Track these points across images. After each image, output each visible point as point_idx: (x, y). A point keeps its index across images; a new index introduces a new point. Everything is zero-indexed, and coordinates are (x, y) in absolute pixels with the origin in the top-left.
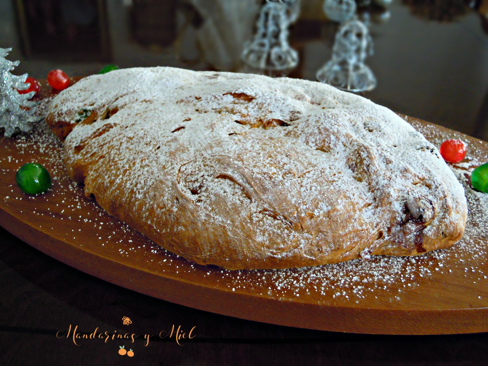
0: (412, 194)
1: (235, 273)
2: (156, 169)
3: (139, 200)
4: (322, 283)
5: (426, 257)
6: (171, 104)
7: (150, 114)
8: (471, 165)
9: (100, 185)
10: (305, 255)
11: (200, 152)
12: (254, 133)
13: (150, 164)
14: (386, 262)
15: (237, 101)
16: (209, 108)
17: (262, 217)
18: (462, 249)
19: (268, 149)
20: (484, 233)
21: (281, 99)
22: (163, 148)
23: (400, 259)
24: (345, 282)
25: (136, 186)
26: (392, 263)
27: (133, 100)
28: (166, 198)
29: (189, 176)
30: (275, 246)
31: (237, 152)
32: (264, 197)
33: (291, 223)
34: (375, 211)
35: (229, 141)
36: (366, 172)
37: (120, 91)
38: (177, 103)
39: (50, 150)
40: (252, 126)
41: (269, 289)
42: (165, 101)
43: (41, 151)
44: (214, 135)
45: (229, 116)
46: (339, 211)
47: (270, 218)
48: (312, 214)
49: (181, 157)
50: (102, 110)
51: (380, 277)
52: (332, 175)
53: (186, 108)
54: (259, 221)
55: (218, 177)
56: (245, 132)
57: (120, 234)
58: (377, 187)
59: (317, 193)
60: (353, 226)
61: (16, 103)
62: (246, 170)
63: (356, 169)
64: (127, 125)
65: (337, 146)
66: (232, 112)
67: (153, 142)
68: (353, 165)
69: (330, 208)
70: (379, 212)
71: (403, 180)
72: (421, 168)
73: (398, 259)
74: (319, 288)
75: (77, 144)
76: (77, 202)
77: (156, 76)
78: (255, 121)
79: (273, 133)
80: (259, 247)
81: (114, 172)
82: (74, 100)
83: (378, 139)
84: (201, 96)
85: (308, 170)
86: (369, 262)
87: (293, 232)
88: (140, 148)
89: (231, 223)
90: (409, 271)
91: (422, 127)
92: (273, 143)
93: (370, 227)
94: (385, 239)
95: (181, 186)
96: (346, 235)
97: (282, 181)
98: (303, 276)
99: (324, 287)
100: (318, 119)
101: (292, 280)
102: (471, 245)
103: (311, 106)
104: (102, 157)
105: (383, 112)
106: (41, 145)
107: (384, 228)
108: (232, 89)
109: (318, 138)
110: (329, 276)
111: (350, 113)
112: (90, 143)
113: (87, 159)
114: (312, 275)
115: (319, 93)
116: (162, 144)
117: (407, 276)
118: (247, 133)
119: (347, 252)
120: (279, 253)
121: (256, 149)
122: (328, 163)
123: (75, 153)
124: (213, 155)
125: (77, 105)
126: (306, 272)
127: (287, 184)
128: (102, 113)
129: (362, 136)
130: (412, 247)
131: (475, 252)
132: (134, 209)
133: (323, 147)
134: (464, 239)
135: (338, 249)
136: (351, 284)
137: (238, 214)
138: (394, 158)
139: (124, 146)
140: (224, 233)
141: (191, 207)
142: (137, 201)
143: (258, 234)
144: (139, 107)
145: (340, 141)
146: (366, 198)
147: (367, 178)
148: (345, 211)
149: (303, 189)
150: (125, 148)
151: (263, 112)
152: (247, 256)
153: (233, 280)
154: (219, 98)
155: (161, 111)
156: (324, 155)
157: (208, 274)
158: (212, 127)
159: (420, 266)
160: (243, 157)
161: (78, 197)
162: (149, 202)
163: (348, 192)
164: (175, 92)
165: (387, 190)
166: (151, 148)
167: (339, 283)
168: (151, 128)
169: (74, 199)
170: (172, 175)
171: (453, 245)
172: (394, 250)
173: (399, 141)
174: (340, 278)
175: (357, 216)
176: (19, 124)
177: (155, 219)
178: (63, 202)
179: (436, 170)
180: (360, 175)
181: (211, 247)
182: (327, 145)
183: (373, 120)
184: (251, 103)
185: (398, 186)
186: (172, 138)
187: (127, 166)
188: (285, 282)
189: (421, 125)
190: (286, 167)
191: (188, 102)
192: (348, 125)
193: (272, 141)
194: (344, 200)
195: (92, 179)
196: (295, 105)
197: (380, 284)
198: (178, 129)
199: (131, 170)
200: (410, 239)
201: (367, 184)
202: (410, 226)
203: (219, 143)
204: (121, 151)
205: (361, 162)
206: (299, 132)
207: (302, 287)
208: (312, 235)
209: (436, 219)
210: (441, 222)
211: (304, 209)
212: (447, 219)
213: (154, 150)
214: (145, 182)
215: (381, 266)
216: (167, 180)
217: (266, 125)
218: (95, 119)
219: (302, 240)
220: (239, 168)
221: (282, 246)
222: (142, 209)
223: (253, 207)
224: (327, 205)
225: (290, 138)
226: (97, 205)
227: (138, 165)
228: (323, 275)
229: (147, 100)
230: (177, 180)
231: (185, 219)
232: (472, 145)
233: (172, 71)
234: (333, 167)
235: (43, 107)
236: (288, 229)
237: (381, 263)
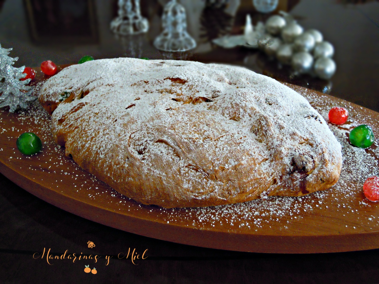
0: (298, 151)
1: (170, 211)
2: (114, 136)
3: (101, 159)
4: (232, 217)
5: (310, 197)
6: (128, 86)
7: (111, 95)
8: (351, 126)
9: (75, 147)
10: (219, 197)
11: (145, 123)
12: (185, 108)
13: (110, 133)
14: (280, 201)
15: (174, 84)
16: (154, 90)
17: (187, 170)
18: (338, 191)
19: (194, 120)
20: (355, 178)
21: (206, 82)
22: (119, 120)
23: (291, 199)
24: (248, 216)
25: (99, 149)
26: (284, 202)
27: (100, 85)
28: (120, 157)
29: (137, 141)
30: (197, 191)
31: (171, 123)
32: (189, 156)
33: (208, 174)
34: (270, 164)
35: (166, 115)
36: (264, 136)
37: (91, 77)
38: (132, 85)
39: (42, 121)
40: (185, 102)
41: (193, 222)
42: (123, 84)
43: (36, 122)
44: (156, 110)
45: (168, 96)
46: (243, 165)
47: (193, 171)
48: (223, 167)
49: (131, 127)
50: (78, 92)
51: (275, 212)
52: (239, 138)
53: (138, 90)
54: (185, 173)
55: (157, 142)
56: (178, 108)
57: (90, 183)
58: (272, 147)
59: (227, 152)
60: (254, 176)
61: (16, 88)
62: (177, 136)
63: (258, 133)
64: (95, 104)
65: (245, 116)
66: (170, 92)
67: (112, 117)
68: (256, 130)
69: (236, 163)
70: (274, 165)
71: (292, 141)
72: (306, 132)
73: (289, 199)
74: (229, 221)
75: (60, 118)
76: (60, 160)
77: (117, 65)
78: (187, 98)
79: (199, 108)
80: (186, 192)
81: (85, 139)
82: (58, 85)
83: (275, 111)
84: (148, 80)
85: (222, 135)
86: (267, 201)
87: (210, 180)
88: (103, 121)
89: (166, 175)
90: (296, 207)
91: (317, 97)
92: (198, 116)
93: (267, 176)
94: (278, 185)
95: (131, 149)
96: (249, 182)
97: (202, 144)
98: (219, 212)
99: (233, 219)
100: (231, 97)
101: (211, 215)
102: (344, 188)
103: (229, 86)
104: (77, 127)
105: (281, 90)
106: (35, 118)
107: (277, 176)
108: (170, 75)
109: (231, 111)
110: (237, 212)
111: (256, 91)
112: (69, 117)
113: (66, 129)
114: (225, 211)
115: (235, 76)
116: (119, 118)
117: (294, 211)
118: (180, 108)
119: (249, 194)
120: (200, 196)
121: (185, 120)
122: (237, 130)
123: (59, 124)
124: (154, 125)
125: (60, 89)
126: (221, 209)
127: (205, 146)
128: (78, 94)
129: (263, 108)
130: (298, 190)
131: (347, 193)
132: (98, 165)
133: (234, 117)
134: (340, 183)
135: (243, 192)
136: (253, 217)
137: (171, 168)
138: (286, 125)
139: (92, 119)
140: (160, 182)
141: (137, 164)
142: (100, 160)
143: (184, 182)
144: (104, 90)
145: (247, 113)
146: (264, 155)
147: (265, 140)
148: (248, 165)
149: (217, 150)
150: (92, 121)
151: (193, 91)
152: (177, 198)
153: (168, 215)
154: (161, 81)
155: (119, 93)
156: (235, 123)
157: (151, 211)
158: (154, 104)
159: (305, 204)
160: (175, 127)
161: (61, 156)
162: (109, 161)
163: (250, 151)
164: (131, 78)
165: (279, 149)
166: (110, 121)
167: (244, 217)
168: (111, 106)
169: (58, 158)
170: (125, 141)
171: (331, 188)
172: (286, 192)
173: (291, 111)
174: (245, 213)
175: (256, 168)
176: (20, 103)
177: (113, 173)
178: (50, 160)
179: (318, 133)
180: (260, 138)
181: (152, 192)
182: (237, 115)
183: (273, 96)
184: (184, 85)
185: (288, 145)
186: (126, 113)
187: (93, 135)
188: (205, 216)
189: (317, 96)
190: (206, 133)
191: (140, 85)
192: (253, 101)
193: (198, 114)
194: (247, 157)
195: (70, 144)
196: (216, 86)
197: (274, 217)
198: (131, 106)
199: (96, 137)
200: (296, 184)
201: (265, 144)
202: (296, 175)
203: (159, 116)
204: (90, 123)
205: (261, 128)
206: (218, 107)
207: (217, 220)
208: (223, 183)
209: (316, 169)
210: (320, 171)
211: (218, 164)
212: (324, 169)
213: (112, 122)
214: (105, 146)
215: (276, 204)
216: (121, 144)
217: (195, 101)
218: (73, 99)
219: (216, 186)
220: (172, 135)
221: (202, 191)
222: (104, 166)
223: (181, 163)
224: (235, 160)
225: (211, 111)
226: (74, 162)
227: (101, 134)
228: (233, 211)
229: (110, 84)
230: (128, 144)
231: (133, 172)
232: (354, 110)
233: (130, 61)
234: (240, 133)
235: (38, 89)
236: (206, 179)
237: (276, 202)
